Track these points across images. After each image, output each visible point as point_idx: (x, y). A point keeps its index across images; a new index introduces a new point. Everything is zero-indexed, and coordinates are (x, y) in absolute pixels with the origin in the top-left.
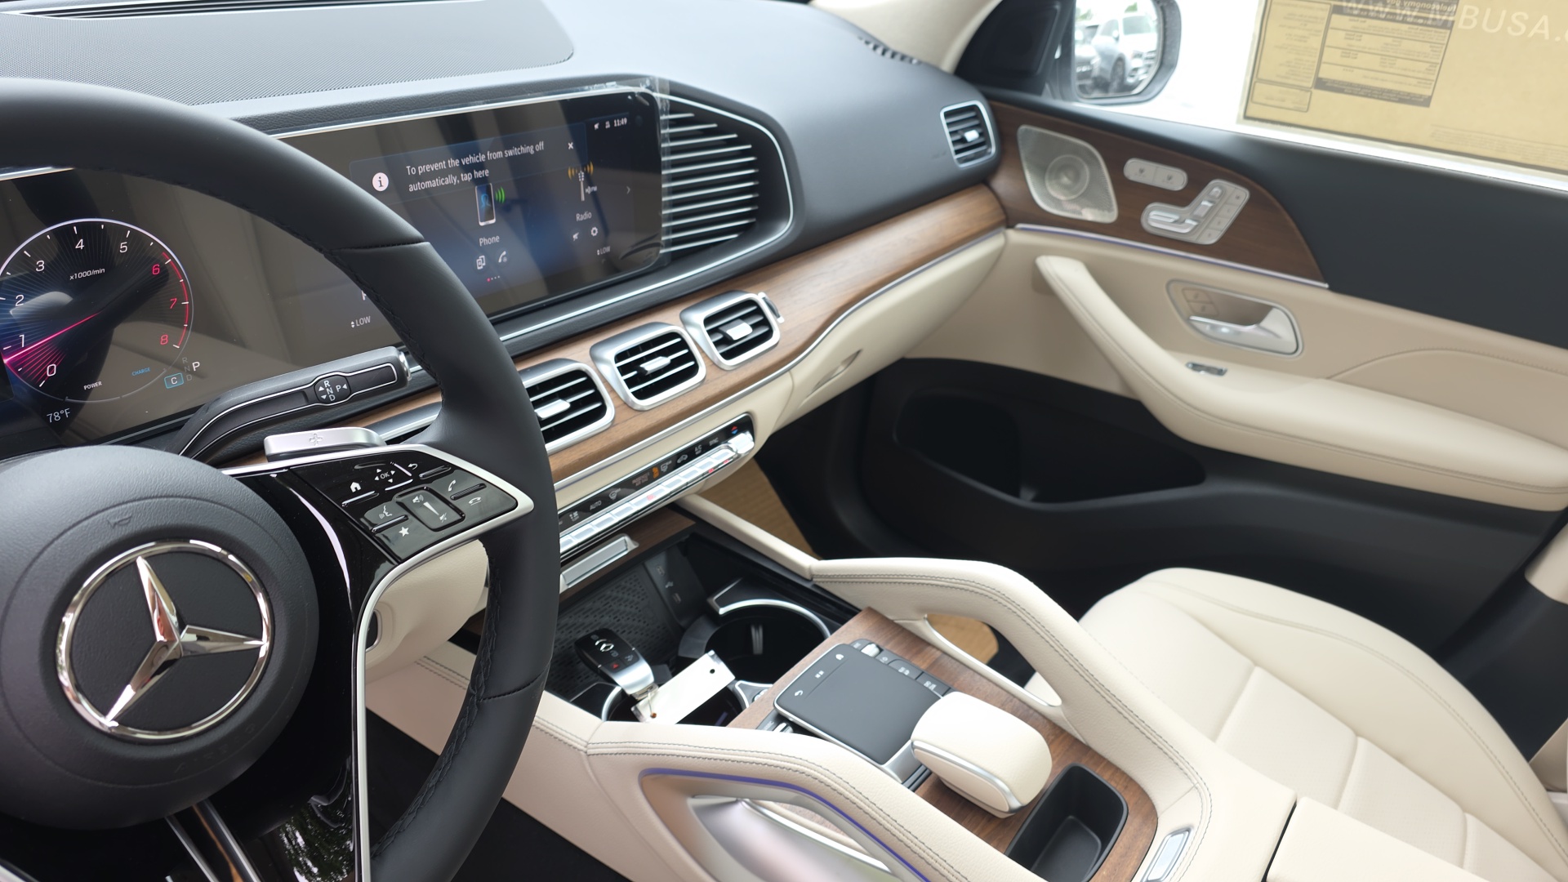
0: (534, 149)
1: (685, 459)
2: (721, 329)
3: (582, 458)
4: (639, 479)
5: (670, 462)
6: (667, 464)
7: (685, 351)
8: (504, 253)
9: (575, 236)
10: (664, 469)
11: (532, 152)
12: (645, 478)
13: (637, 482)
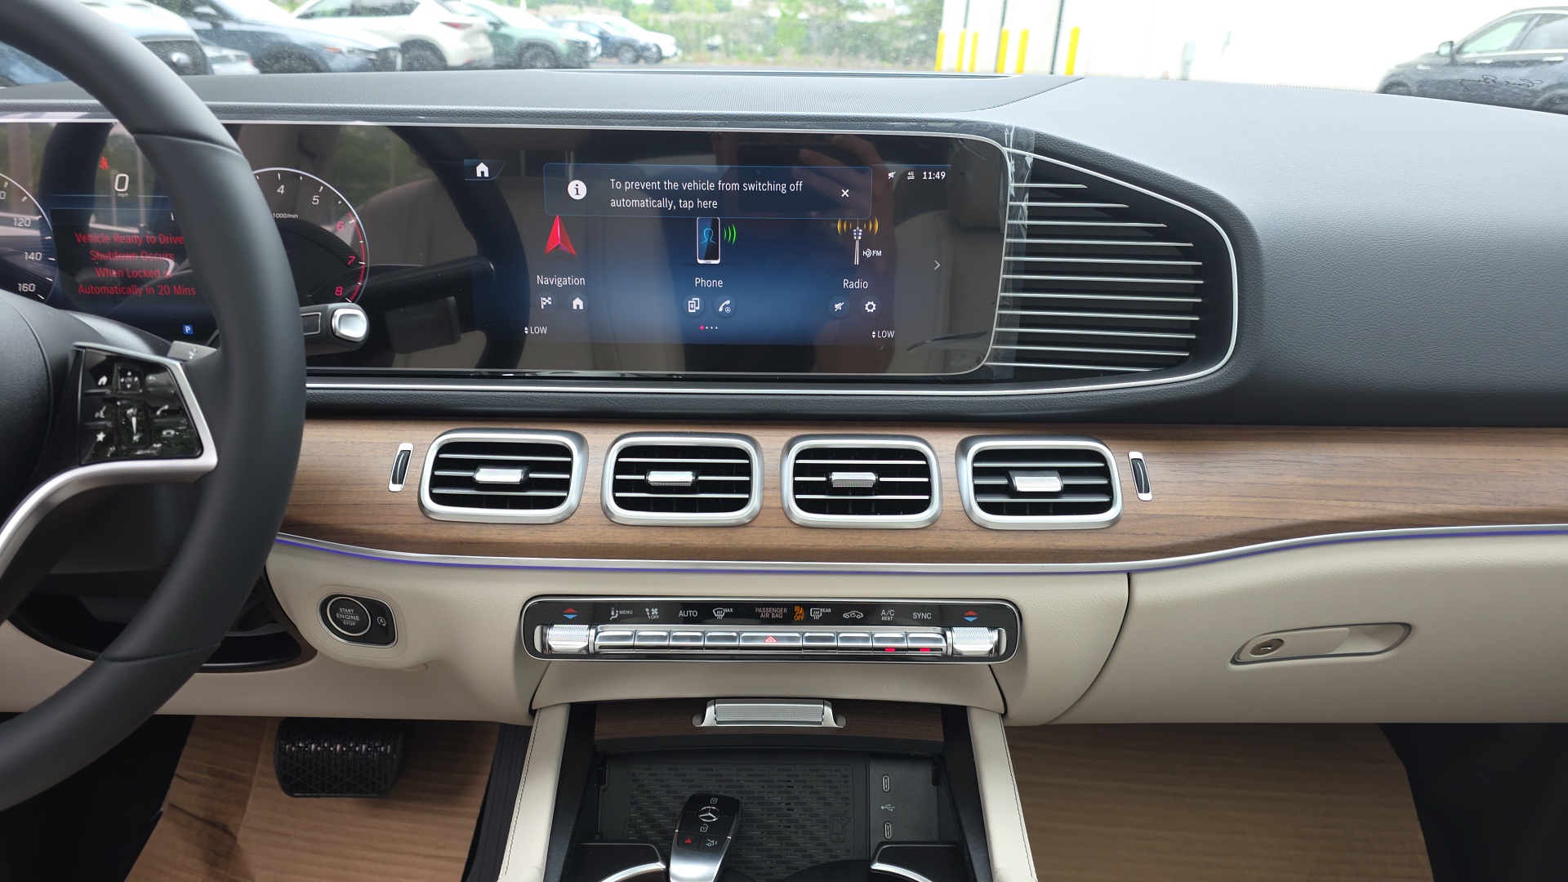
0: (787, 188)
1: (859, 617)
2: (1011, 473)
3: (676, 545)
4: (770, 610)
5: (829, 610)
6: (822, 610)
7: (926, 480)
8: (728, 302)
9: (838, 306)
10: (816, 614)
11: (784, 191)
12: (779, 613)
13: (765, 613)
